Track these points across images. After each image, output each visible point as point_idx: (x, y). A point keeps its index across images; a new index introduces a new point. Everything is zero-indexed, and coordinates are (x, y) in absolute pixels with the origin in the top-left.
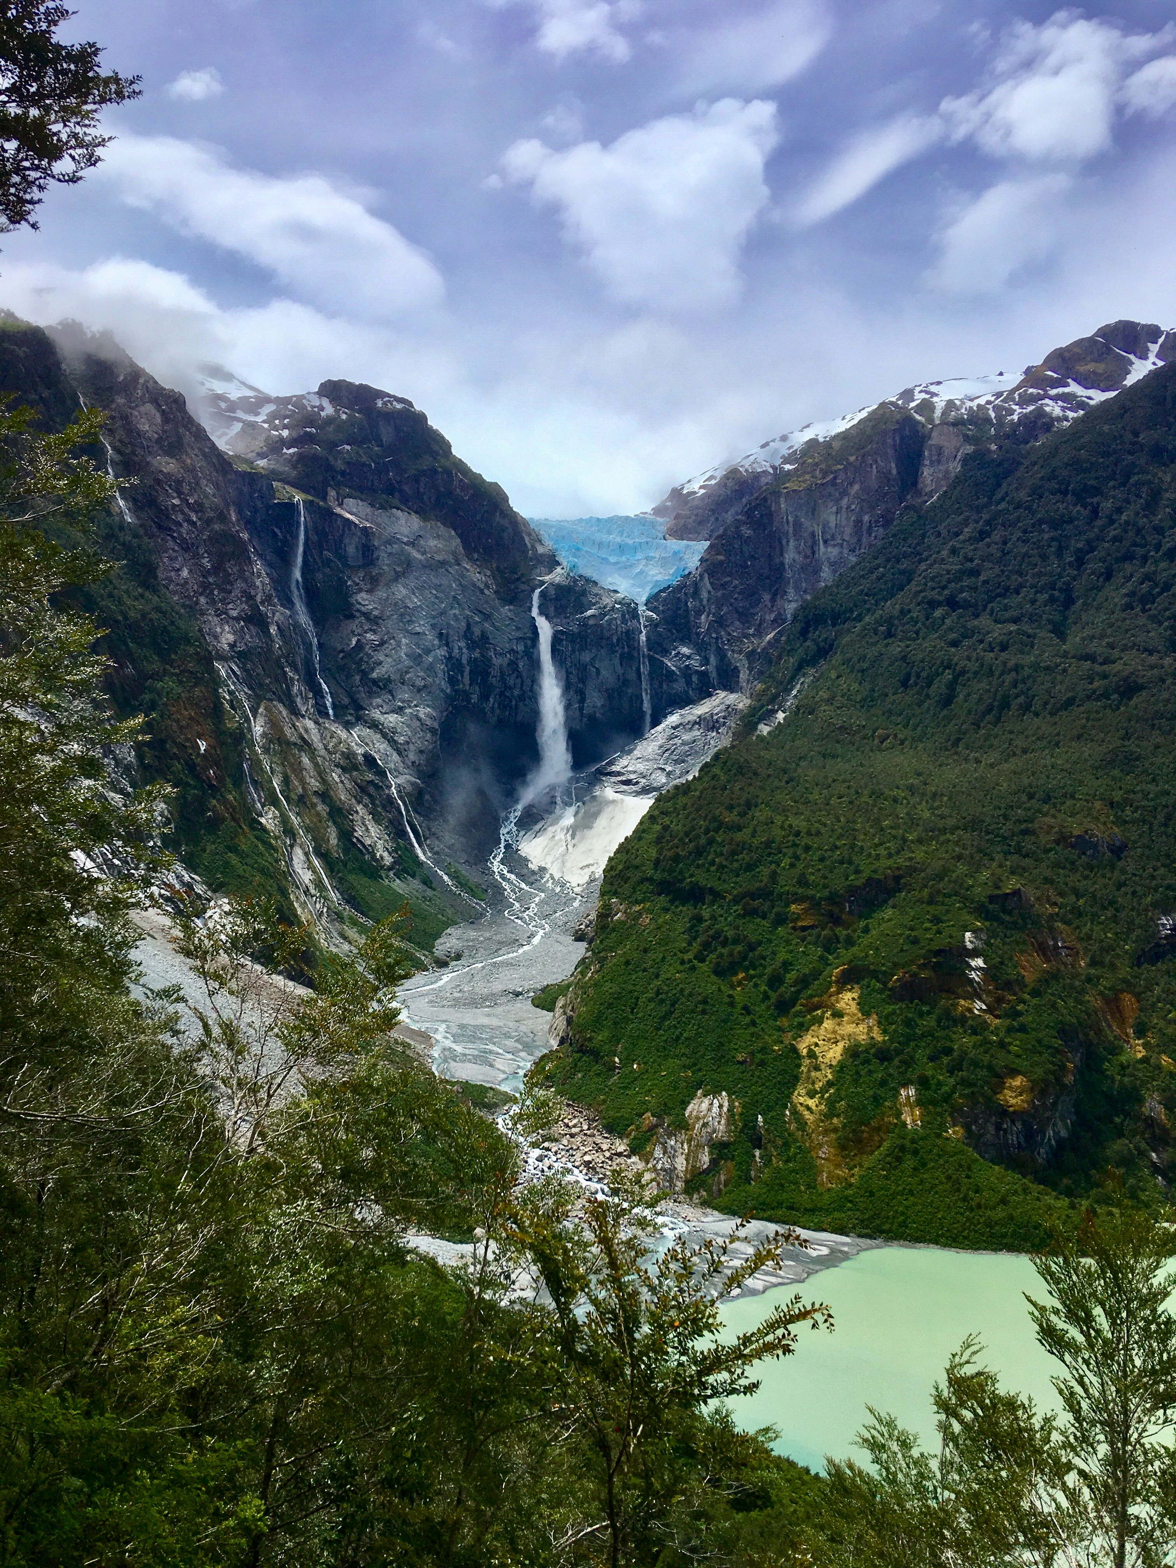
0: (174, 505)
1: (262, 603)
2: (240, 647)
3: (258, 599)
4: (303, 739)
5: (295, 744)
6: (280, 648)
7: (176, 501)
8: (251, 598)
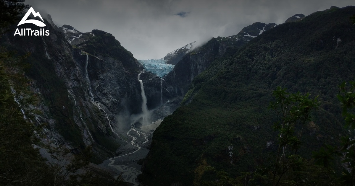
0: (59, 55)
1: (78, 76)
2: (73, 86)
3: (77, 75)
4: (87, 106)
5: (85, 107)
6: (82, 86)
7: (60, 55)
8: (75, 75)
